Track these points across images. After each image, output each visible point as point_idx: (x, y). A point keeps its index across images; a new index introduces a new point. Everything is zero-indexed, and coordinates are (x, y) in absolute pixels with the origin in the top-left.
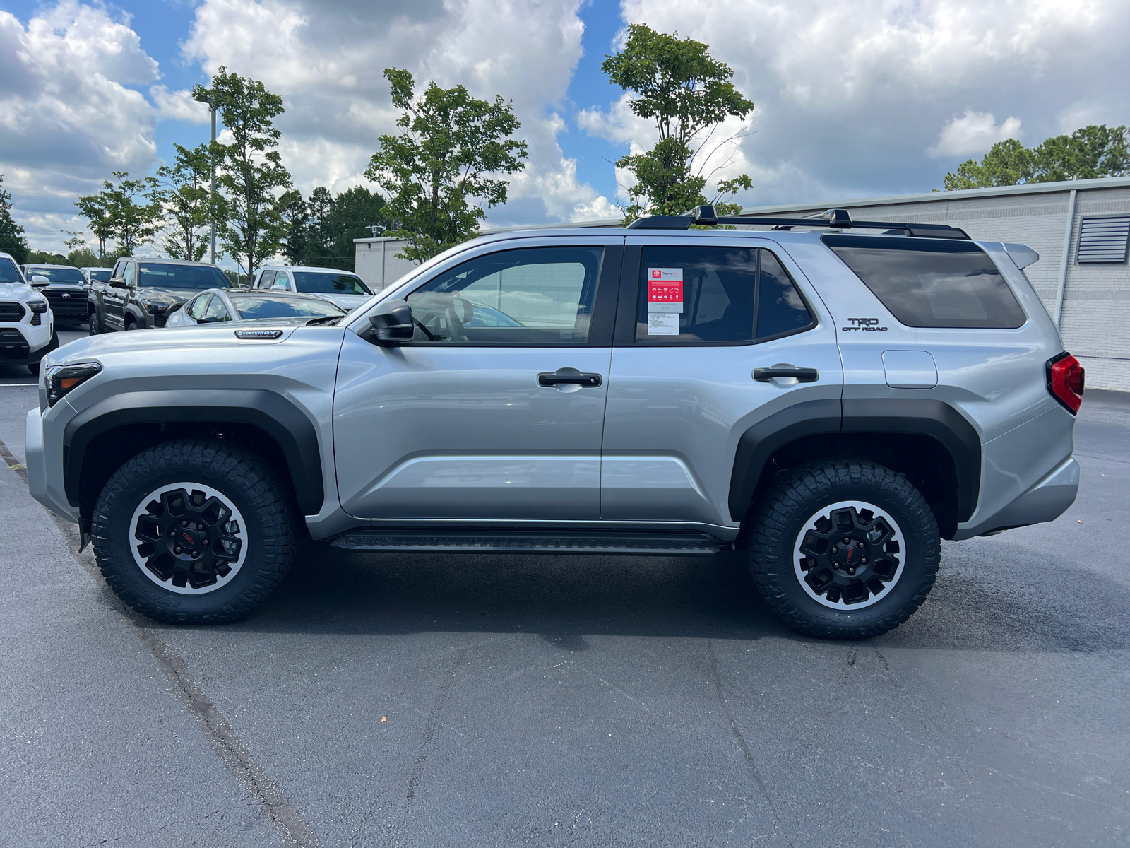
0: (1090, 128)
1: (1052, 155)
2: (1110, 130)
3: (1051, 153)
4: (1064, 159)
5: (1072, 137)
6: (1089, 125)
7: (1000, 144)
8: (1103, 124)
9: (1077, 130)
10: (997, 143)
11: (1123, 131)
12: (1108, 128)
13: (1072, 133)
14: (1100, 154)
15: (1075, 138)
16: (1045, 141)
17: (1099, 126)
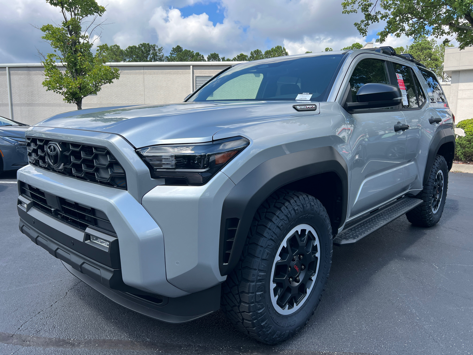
0: (144, 44)
1: (132, 53)
2: (151, 45)
3: (132, 52)
4: (137, 55)
5: (138, 47)
6: (143, 43)
7: (112, 46)
8: (148, 43)
9: (139, 44)
10: (111, 46)
11: (155, 46)
12: (150, 44)
13: (138, 45)
14: (149, 54)
15: (139, 47)
16: (128, 47)
17: (147, 43)
